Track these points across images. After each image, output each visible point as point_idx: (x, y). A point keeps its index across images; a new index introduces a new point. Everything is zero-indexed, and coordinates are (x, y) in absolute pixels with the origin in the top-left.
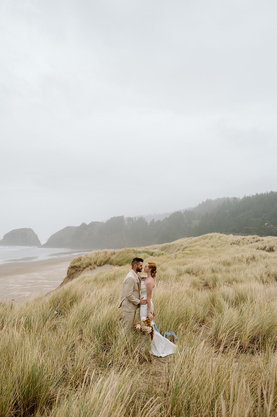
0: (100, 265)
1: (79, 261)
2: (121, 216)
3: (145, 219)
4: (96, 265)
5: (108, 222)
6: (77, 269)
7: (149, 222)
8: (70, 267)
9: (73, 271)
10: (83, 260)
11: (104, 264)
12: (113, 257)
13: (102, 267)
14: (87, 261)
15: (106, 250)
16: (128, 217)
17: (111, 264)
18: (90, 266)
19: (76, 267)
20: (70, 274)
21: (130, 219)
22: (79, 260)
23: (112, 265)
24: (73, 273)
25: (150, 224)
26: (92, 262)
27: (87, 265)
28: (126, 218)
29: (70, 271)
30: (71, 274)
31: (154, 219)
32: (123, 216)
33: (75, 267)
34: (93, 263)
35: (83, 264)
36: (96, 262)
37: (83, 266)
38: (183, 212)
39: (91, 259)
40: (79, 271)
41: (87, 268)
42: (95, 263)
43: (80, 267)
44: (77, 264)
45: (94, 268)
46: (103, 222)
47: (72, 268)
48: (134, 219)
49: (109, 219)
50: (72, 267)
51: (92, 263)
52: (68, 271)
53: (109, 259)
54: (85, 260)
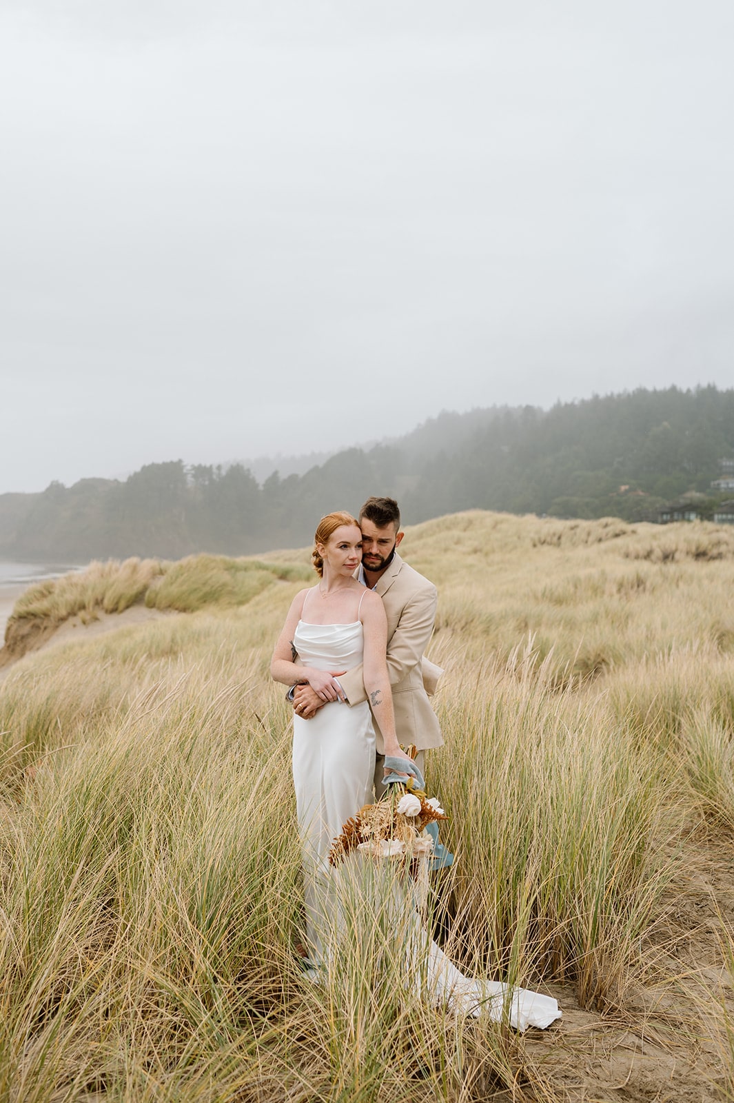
0: (114, 610)
1: (43, 595)
2: (175, 459)
3: (249, 470)
4: (103, 608)
5: (134, 479)
6: (37, 621)
7: (261, 479)
8: (15, 616)
9: (26, 629)
10: (57, 591)
11: (127, 607)
12: (159, 583)
13: (122, 615)
14: (71, 596)
15: (134, 560)
16: (196, 465)
17: (151, 605)
18: (82, 614)
19: (34, 615)
20: (15, 639)
21: (202, 471)
22: (45, 592)
23: (154, 610)
24: (23, 637)
25: (264, 485)
26: (89, 598)
27: (73, 609)
28: (189, 467)
29: (13, 629)
30: (19, 638)
31: (276, 473)
32: (180, 461)
33: (32, 617)
34: (92, 603)
35: (58, 604)
36: (102, 600)
37: (56, 612)
38: (366, 450)
39: (84, 589)
40: (45, 628)
41: (72, 620)
42: (98, 603)
43: (46, 615)
44: (37, 606)
45: (96, 619)
46: (116, 480)
47: (22, 621)
48: (215, 470)
49: (138, 469)
50: (22, 617)
51: (89, 603)
52: (9, 629)
53: (145, 588)
54: (63, 591)
